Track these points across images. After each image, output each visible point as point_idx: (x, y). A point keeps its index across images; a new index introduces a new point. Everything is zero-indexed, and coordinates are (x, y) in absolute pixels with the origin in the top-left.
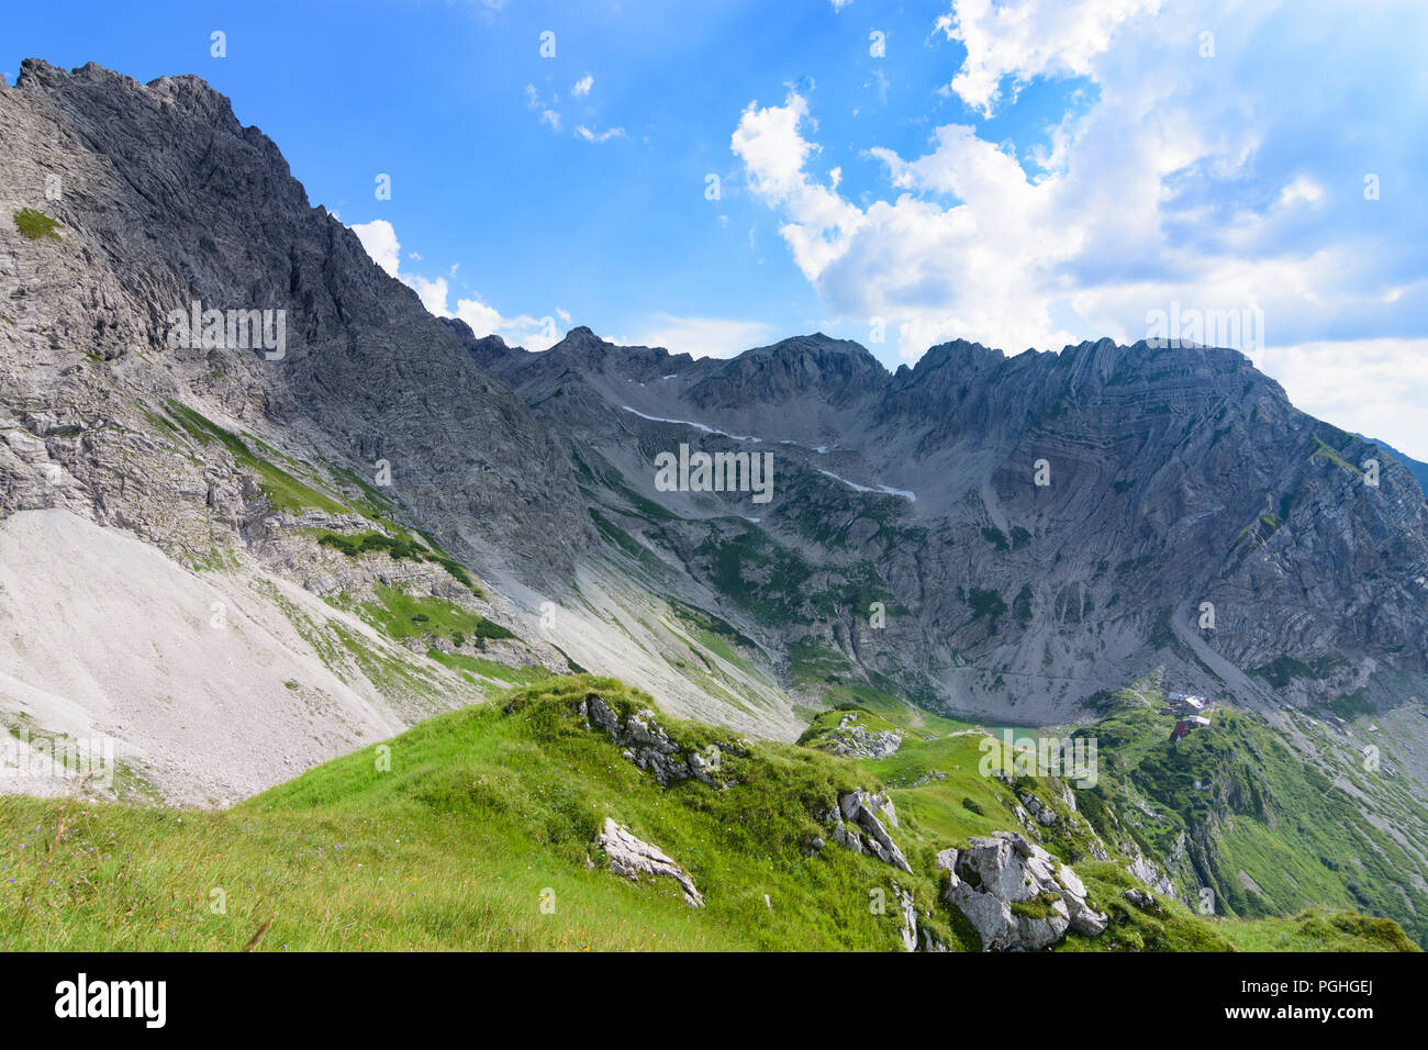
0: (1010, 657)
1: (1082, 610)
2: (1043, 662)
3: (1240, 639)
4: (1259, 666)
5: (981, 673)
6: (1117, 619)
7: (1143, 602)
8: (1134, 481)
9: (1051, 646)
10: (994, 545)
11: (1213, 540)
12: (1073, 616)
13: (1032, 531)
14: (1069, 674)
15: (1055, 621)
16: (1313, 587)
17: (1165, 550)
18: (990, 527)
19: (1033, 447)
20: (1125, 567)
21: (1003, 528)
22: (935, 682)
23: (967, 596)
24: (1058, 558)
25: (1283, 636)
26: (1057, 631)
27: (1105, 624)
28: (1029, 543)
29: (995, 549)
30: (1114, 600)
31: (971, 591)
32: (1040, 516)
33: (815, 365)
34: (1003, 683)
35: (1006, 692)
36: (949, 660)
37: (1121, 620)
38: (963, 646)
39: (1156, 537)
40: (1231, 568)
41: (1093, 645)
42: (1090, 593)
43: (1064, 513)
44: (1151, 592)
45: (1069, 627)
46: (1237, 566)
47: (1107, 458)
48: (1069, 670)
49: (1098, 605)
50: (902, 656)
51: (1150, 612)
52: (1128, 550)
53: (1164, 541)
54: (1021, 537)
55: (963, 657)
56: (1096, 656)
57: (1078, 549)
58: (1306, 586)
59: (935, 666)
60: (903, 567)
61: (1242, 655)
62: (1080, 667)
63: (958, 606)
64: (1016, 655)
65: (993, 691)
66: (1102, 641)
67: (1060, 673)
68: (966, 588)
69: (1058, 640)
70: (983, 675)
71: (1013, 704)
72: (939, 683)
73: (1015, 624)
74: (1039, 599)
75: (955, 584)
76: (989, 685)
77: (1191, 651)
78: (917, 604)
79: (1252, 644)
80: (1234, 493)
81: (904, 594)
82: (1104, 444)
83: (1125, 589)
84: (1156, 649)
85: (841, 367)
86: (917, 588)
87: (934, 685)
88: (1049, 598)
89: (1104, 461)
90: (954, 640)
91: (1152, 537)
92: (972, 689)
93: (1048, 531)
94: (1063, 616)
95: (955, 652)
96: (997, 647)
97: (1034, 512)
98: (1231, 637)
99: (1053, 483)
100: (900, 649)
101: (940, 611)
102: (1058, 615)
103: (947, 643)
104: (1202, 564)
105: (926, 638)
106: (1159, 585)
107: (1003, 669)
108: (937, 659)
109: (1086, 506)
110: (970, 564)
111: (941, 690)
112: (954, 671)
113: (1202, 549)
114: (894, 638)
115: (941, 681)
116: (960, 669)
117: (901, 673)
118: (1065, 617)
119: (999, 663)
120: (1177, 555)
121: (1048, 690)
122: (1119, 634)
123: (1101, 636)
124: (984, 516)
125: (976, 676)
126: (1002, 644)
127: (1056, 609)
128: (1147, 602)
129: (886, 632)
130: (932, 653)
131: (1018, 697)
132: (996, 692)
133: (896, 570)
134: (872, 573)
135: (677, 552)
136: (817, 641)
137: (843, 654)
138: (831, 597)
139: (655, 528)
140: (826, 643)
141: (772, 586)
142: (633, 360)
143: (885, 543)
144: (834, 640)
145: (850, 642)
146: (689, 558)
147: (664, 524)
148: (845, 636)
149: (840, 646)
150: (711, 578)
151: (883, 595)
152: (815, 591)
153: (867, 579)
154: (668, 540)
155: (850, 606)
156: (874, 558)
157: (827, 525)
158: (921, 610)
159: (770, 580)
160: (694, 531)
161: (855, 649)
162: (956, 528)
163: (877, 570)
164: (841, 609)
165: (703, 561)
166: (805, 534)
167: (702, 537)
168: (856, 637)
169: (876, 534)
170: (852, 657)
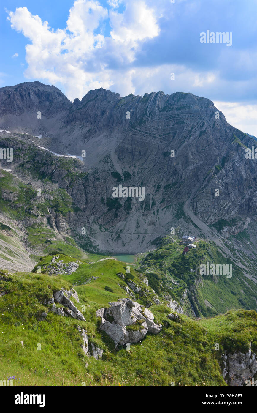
0: (123, 227)
1: (151, 205)
2: (136, 227)
3: (207, 213)
4: (213, 223)
6: (164, 208)
7: (174, 201)
9: (139, 221)
10: (116, 179)
11: (199, 175)
12: (147, 208)
13: (131, 173)
14: (146, 232)
15: (141, 210)
16: (232, 192)
17: (182, 180)
18: (115, 171)
19: (132, 137)
20: (167, 187)
21: (120, 172)
22: (92, 239)
23: (105, 201)
25: (221, 211)
26: (141, 214)
27: (160, 211)
28: (130, 178)
29: (117, 181)
30: (163, 201)
31: (107, 199)
32: (135, 166)
33: (36, 96)
34: (120, 237)
35: (121, 241)
36: (98, 229)
37: (166, 208)
38: (104, 223)
39: (178, 175)
41: (155, 219)
42: (154, 198)
43: (144, 165)
44: (176, 197)
45: (146, 212)
46: (206, 185)
47: (161, 142)
48: (146, 230)
49: (157, 203)
50: (78, 229)
51: (176, 205)
52: (168, 180)
53: (181, 176)
54: (127, 175)
55: (104, 228)
56: (156, 224)
57: (150, 180)
58: (229, 192)
59: (92, 232)
60: (78, 190)
61: (208, 219)
62: (150, 228)
63: (102, 206)
64: (125, 225)
65: (116, 241)
66: (158, 217)
67: (143, 231)
68: (105, 198)
69: (142, 218)
70: (112, 235)
71: (124, 245)
72: (94, 239)
73: (125, 212)
74: (134, 201)
75: (100, 197)
76: (115, 239)
77: (190, 219)
78: (84, 206)
79: (211, 215)
80: (206, 157)
81: (79, 202)
82: (160, 136)
83: (167, 196)
84: (178, 219)
85: (48, 98)
86: (84, 199)
87: (92, 241)
89: (160, 143)
90: (100, 221)
91: (177, 175)
92: (108, 241)
93: (138, 173)
94: (144, 208)
95: (100, 226)
96: (118, 222)
97: (133, 165)
98: (204, 213)
99: (140, 152)
100: (77, 226)
101: (94, 209)
102: (142, 207)
103: (97, 222)
104: (194, 185)
105: (89, 221)
106: (179, 194)
107: (120, 231)
108: (93, 229)
109: (153, 162)
110: (107, 188)
111: (95, 242)
112: (100, 234)
113: (195, 179)
114: (74, 222)
115: (95, 238)
116: (103, 233)
117: (78, 237)
118: (145, 208)
119: (119, 229)
120: (186, 181)
121: (138, 239)
122: (165, 214)
123: (158, 215)
124: (112, 167)
125: (109, 235)
126: (120, 221)
127: (141, 205)
128: (175, 201)
129: (71, 219)
130: (91, 227)
131: (126, 243)
132: (117, 241)
133: (75, 191)
134: (64, 193)
136: (40, 225)
137: (52, 230)
138: (46, 205)
140: (44, 225)
141: (18, 201)
143: (70, 180)
144: (48, 224)
145: (55, 224)
148: (53, 222)
149: (51, 226)
151: (70, 203)
152: (39, 203)
153: (62, 196)
155: (55, 208)
156: (65, 187)
157: (43, 172)
158: (86, 208)
159: (17, 199)
161: (58, 228)
162: (101, 173)
163: (67, 192)
164: (51, 210)
166: (33, 176)
168: (58, 222)
169: (66, 176)
170: (56, 231)
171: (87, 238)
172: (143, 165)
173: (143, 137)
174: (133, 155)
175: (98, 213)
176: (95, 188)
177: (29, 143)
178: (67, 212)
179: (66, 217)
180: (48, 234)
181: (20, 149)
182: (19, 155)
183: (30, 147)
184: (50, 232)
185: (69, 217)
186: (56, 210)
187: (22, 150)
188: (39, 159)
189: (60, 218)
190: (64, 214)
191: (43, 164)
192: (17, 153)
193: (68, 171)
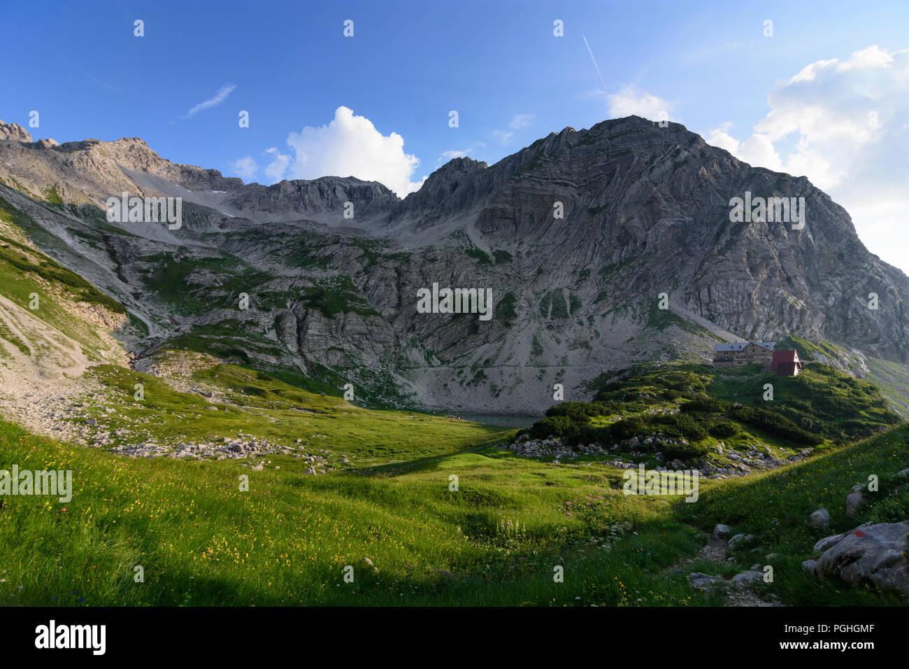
0: (493, 353)
1: (569, 308)
2: (532, 353)
3: (749, 315)
5: (457, 370)
6: (608, 312)
7: (632, 296)
8: (607, 205)
9: (539, 339)
10: (477, 260)
11: (689, 244)
12: (559, 312)
13: (514, 254)
14: (564, 362)
15: (542, 319)
17: (647, 250)
18: (474, 249)
19: (514, 189)
20: (606, 271)
21: (487, 250)
22: (399, 380)
24: (540, 272)
25: (786, 316)
26: (544, 326)
27: (595, 318)
28: (511, 261)
29: (478, 263)
30: (602, 296)
32: (521, 243)
33: (345, 193)
34: (485, 377)
35: (488, 385)
36: (422, 360)
37: (612, 313)
38: (440, 348)
39: (635, 242)
40: (726, 245)
41: (586, 334)
42: (575, 294)
43: (543, 239)
44: (637, 288)
45: (556, 322)
46: (732, 242)
47: (579, 194)
48: (563, 358)
49: (584, 304)
50: (364, 356)
51: (640, 303)
52: (609, 257)
53: (645, 243)
54: (503, 257)
55: (439, 359)
56: (591, 343)
57: (559, 263)
58: (789, 275)
59: (403, 365)
60: (382, 279)
61: (754, 330)
62: (575, 356)
64: (499, 350)
65: (472, 386)
66: (595, 331)
67: (553, 361)
69: (546, 333)
70: (462, 372)
71: (498, 395)
72: (405, 380)
73: (497, 323)
74: (523, 303)
76: (467, 381)
77: (699, 327)
78: (393, 312)
79: (759, 321)
81: (379, 302)
82: (576, 184)
83: (611, 287)
84: (661, 329)
86: (394, 296)
87: (398, 383)
88: (534, 302)
89: (577, 196)
90: (429, 344)
91: (631, 242)
92: (446, 385)
93: (528, 254)
94: (549, 314)
95: (429, 354)
96: (478, 346)
97: (515, 241)
98: (738, 314)
99: (532, 217)
100: (363, 350)
101: (417, 316)
102: (544, 314)
103: (422, 346)
104: (683, 261)
105: (398, 342)
106: (645, 281)
107: (484, 364)
108: (407, 360)
109: (564, 231)
110: (452, 276)
111: (407, 387)
112: (426, 371)
113: (680, 250)
114: (355, 336)
115: (408, 379)
116: (435, 369)
117: (358, 370)
118: (552, 315)
119: (480, 359)
120: (659, 252)
121: (540, 379)
122: (612, 323)
123: (594, 327)
124: (468, 243)
125: (453, 373)
126: (484, 343)
127: (542, 310)
128: (636, 296)
129: (348, 328)
130: (402, 354)
131: (504, 387)
132: (476, 386)
133: (374, 281)
134: (345, 283)
135: (112, 255)
136: (244, 326)
137: (279, 342)
138: (288, 295)
139: (96, 234)
140: (259, 330)
141: (220, 288)
142: (186, 174)
143: (366, 261)
144: (272, 329)
145: (295, 333)
146: (127, 262)
147: (114, 235)
148: (288, 325)
149: (279, 335)
150: (145, 279)
151: (353, 298)
152: (270, 290)
153: (339, 287)
154: (107, 244)
155: (308, 301)
156: (352, 273)
157: (313, 257)
158: (396, 316)
159: (222, 284)
160: (153, 245)
161: (300, 341)
162: (441, 250)
163: (353, 282)
164: (295, 305)
165: (145, 266)
166: (289, 264)
167: (160, 250)
168: (305, 328)
169: (359, 257)
170: (293, 347)
171: (384, 375)
172: (539, 238)
173: (538, 186)
174: (516, 223)
175: (425, 326)
176: (424, 275)
177: (307, 228)
178: (339, 312)
179: (332, 322)
180: (256, 344)
181: (283, 234)
182: (277, 242)
183: (305, 232)
184: (267, 343)
185: (342, 321)
186: (309, 304)
187: (288, 235)
188: (314, 242)
189: (313, 318)
190: (327, 313)
191: (318, 247)
192: (275, 239)
193: (366, 251)
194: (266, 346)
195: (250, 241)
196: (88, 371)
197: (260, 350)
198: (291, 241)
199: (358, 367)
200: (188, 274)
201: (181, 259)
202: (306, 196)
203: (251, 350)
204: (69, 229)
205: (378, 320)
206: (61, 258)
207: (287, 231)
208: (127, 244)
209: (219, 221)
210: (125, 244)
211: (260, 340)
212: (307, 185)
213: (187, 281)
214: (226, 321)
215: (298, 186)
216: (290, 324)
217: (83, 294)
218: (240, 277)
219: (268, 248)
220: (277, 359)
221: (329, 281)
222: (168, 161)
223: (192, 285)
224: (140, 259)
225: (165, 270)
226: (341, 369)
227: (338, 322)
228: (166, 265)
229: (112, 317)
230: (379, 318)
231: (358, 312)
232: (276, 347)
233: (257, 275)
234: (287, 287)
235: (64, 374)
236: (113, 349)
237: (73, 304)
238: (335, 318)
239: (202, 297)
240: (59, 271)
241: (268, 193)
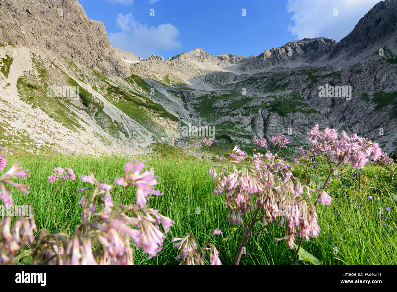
18: (395, 58)
31: (375, 94)
38: (365, 130)
63: (363, 104)
68: (371, 93)
86: (329, 100)
101: (346, 111)
103: (351, 130)
110: (375, 79)
114: (301, 126)
129: (295, 121)
133: (315, 92)
134: (296, 96)
135: (183, 99)
136: (234, 125)
137: (253, 132)
138: (260, 107)
139: (178, 91)
140: (242, 126)
141: (227, 108)
142: (220, 59)
143: (310, 81)
144: (249, 125)
145: (263, 126)
146: (189, 101)
147: (185, 90)
148: (258, 122)
149: (253, 128)
150: (195, 108)
151: (300, 104)
152: (251, 105)
153: (291, 99)
154: (182, 94)
155: (271, 108)
156: (300, 90)
157: (279, 85)
158: (331, 112)
159: (228, 106)
160: (200, 92)
161: (265, 131)
162: (365, 64)
163: (301, 95)
164: (264, 111)
165: (195, 102)
166: (264, 92)
167: (203, 94)
168: (268, 124)
169: (305, 80)
170: (261, 134)
175: (353, 116)
176: (351, 83)
177: (276, 72)
178: (290, 112)
179: (285, 118)
180: (239, 133)
181: (264, 77)
182: (260, 82)
183: (275, 74)
184: (245, 132)
185: (291, 118)
186: (271, 110)
187: (266, 77)
188: (279, 78)
189: (273, 117)
190: (282, 114)
191: (281, 80)
192: (259, 80)
193: (310, 75)
194: (244, 134)
195: (247, 84)
196: (150, 145)
197: (240, 136)
198: (268, 80)
199: (302, 145)
200: (213, 103)
201: (212, 97)
202: (278, 56)
203: (234, 136)
204: (168, 90)
205: (317, 115)
206: (161, 101)
207: (265, 75)
208: (190, 93)
209: (233, 78)
210: (189, 94)
211: (242, 131)
212: (279, 50)
213: (212, 106)
214: (225, 122)
215: (273, 51)
216: (260, 122)
217: (161, 114)
218: (237, 101)
219: (256, 86)
220: (250, 141)
221: (285, 96)
222: (212, 55)
223: (215, 108)
224: (194, 99)
225: (204, 103)
226: (291, 146)
227: (289, 119)
228: (204, 100)
229: (172, 123)
230: (317, 114)
231: (303, 112)
232: (250, 134)
233: (246, 99)
234: (261, 103)
235: (139, 146)
236: (169, 137)
237: (157, 118)
238: (287, 116)
239: (218, 113)
240: (153, 105)
241: (258, 59)
